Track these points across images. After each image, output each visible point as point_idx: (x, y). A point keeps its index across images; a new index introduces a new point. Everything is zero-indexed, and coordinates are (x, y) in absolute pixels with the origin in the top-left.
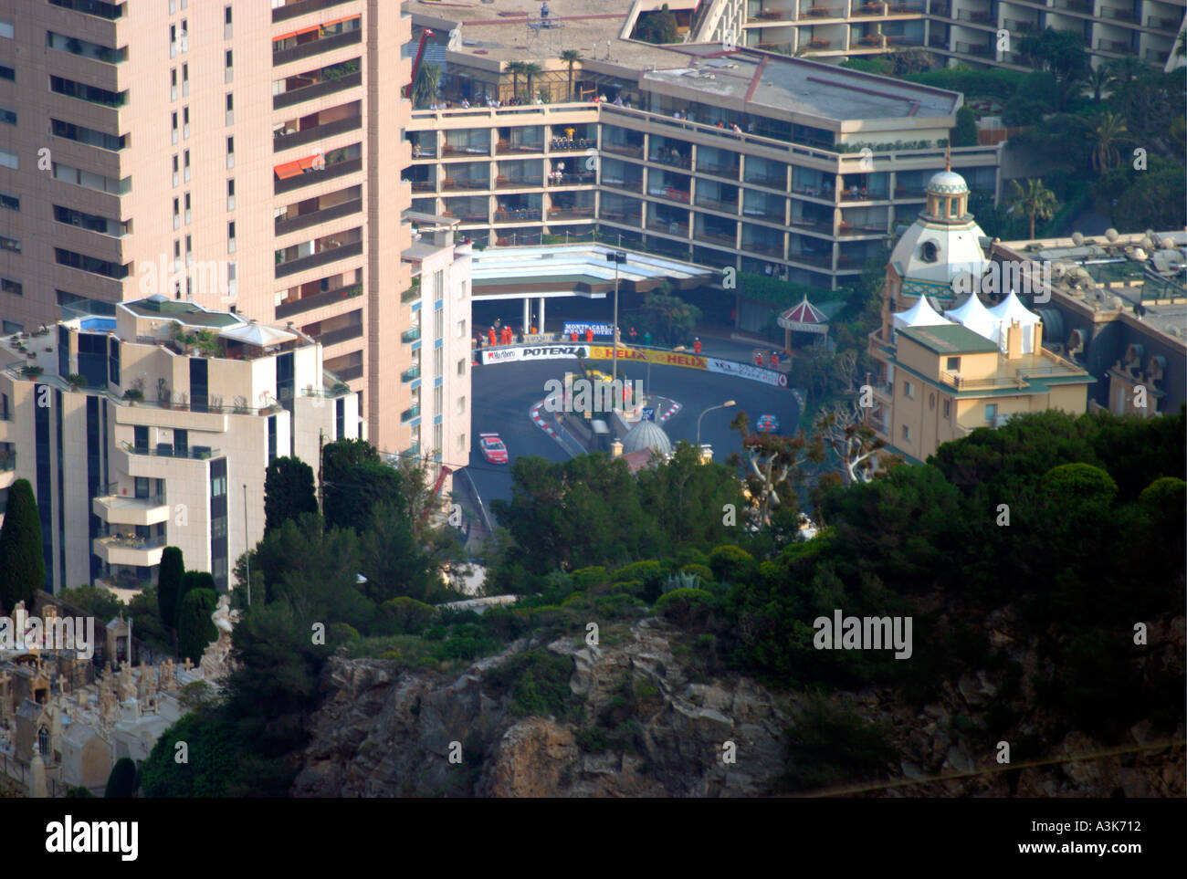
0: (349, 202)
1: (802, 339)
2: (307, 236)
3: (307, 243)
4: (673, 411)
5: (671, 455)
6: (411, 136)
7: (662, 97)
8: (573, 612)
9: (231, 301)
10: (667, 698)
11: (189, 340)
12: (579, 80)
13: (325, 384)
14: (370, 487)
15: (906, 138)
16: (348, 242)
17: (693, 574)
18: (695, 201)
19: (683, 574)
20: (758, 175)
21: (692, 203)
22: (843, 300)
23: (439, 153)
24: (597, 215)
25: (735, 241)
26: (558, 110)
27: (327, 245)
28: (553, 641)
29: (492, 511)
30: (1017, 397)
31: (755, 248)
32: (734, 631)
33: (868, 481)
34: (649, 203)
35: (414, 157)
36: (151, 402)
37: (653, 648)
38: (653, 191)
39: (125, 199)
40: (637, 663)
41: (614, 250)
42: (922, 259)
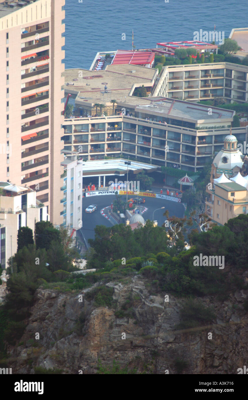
0: (45, 147)
1: (186, 188)
2: (32, 158)
3: (31, 160)
4: (145, 210)
5: (144, 224)
6: (64, 127)
7: (142, 114)
8: (114, 274)
9: (7, 179)
10: (143, 300)
12: (116, 109)
13: (37, 204)
14: (50, 236)
15: (218, 125)
16: (44, 160)
17: (151, 261)
18: (152, 145)
19: (148, 261)
20: (172, 137)
21: (151, 146)
22: (198, 175)
23: (73, 132)
24: (122, 150)
25: (164, 157)
26: (110, 118)
27: (38, 161)
28: (107, 283)
29: (88, 242)
31: (171, 160)
32: (164, 279)
33: (206, 231)
34: (138, 146)
35: (65, 133)
37: (139, 285)
38: (139, 142)
40: (134, 290)
41: (127, 161)
42: (223, 162)
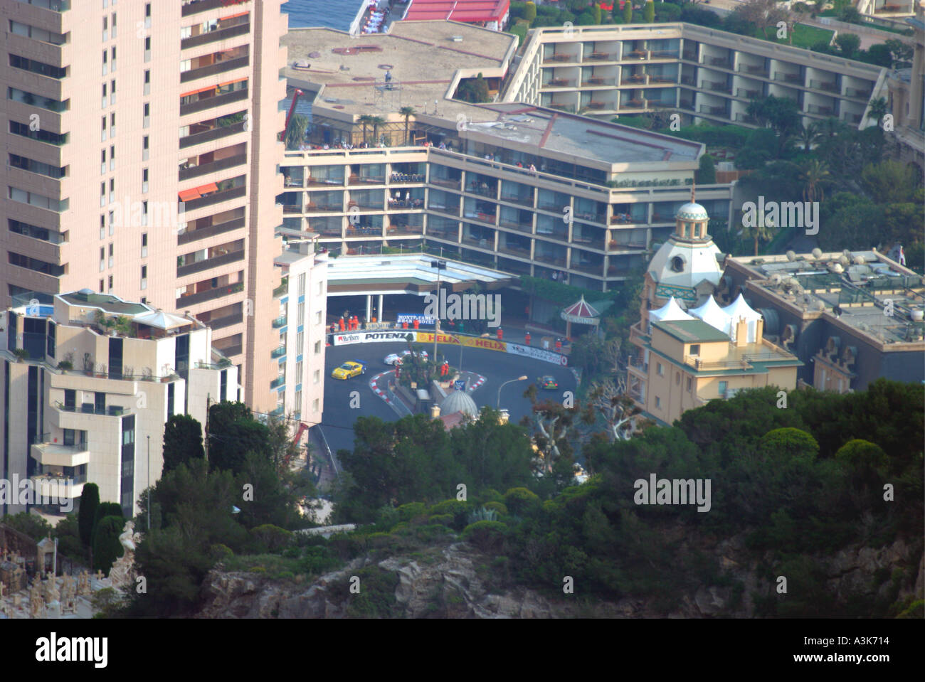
0: (235, 219)
1: (579, 330)
2: (203, 245)
3: (202, 251)
4: (479, 383)
5: (477, 417)
6: (284, 170)
7: (476, 143)
8: (398, 537)
9: (142, 295)
10: (470, 605)
11: (109, 324)
12: (413, 129)
13: (212, 359)
14: (245, 439)
15: (661, 177)
16: (233, 250)
17: (492, 509)
18: (498, 223)
19: (484, 510)
20: (548, 203)
21: (497, 223)
22: (611, 300)
23: (305, 183)
24: (424, 233)
25: (529, 254)
26: (396, 152)
27: (217, 252)
28: (383, 560)
29: (338, 458)
30: (743, 376)
31: (545, 259)
32: (522, 554)
33: (627, 439)
34: (464, 224)
35: (286, 186)
36: (78, 371)
37: (460, 566)
38: (468, 215)
39: (63, 215)
40: (447, 578)
41: (437, 259)
42: (672, 269)
